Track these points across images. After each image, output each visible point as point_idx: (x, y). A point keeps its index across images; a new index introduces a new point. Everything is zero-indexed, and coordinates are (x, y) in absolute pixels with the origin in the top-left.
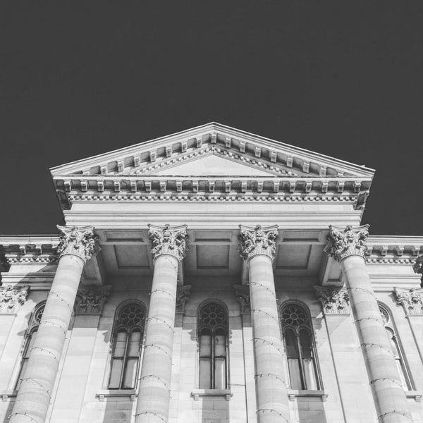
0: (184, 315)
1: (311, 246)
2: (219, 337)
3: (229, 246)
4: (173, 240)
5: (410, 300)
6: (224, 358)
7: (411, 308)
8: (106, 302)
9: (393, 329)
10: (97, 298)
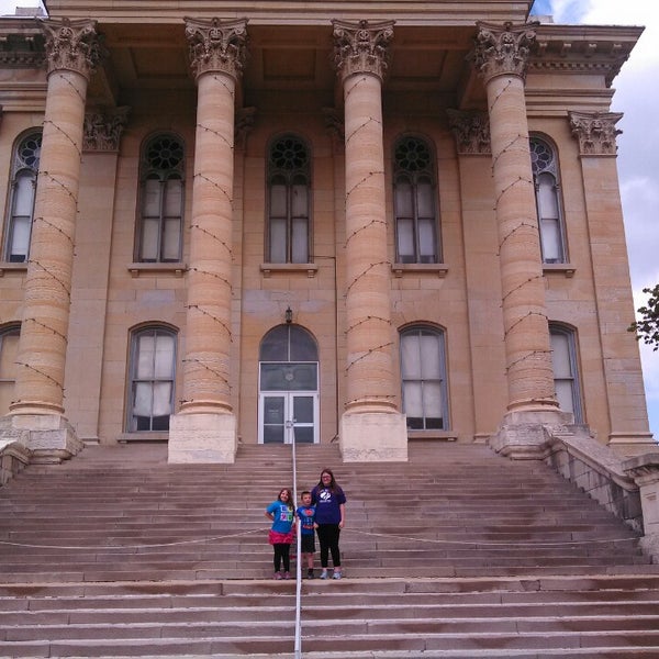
0: (246, 155)
1: (446, 51)
2: (299, 188)
3: (315, 50)
4: (225, 45)
5: (589, 132)
6: (306, 219)
7: (589, 145)
8: (124, 134)
9: (556, 175)
10: (110, 127)
